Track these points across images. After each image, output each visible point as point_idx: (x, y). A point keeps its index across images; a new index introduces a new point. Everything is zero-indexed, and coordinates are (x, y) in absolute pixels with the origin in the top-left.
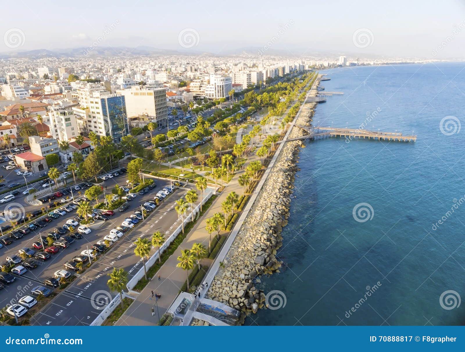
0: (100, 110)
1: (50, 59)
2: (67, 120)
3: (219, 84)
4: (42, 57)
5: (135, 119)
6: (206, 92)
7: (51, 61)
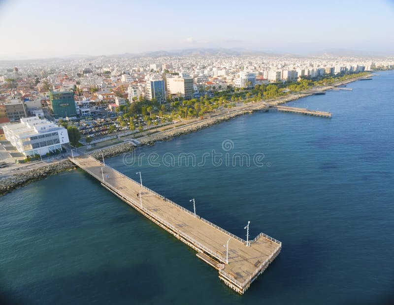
0: (150, 87)
1: (165, 58)
2: (134, 91)
3: (244, 78)
4: (160, 56)
5: (174, 95)
6: (236, 83)
7: (165, 60)
